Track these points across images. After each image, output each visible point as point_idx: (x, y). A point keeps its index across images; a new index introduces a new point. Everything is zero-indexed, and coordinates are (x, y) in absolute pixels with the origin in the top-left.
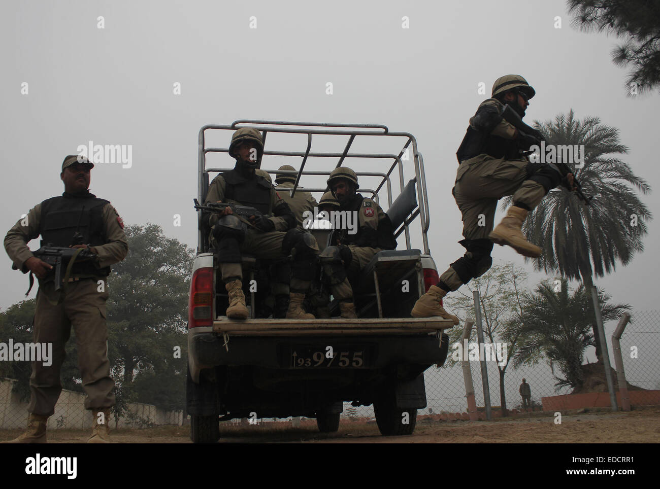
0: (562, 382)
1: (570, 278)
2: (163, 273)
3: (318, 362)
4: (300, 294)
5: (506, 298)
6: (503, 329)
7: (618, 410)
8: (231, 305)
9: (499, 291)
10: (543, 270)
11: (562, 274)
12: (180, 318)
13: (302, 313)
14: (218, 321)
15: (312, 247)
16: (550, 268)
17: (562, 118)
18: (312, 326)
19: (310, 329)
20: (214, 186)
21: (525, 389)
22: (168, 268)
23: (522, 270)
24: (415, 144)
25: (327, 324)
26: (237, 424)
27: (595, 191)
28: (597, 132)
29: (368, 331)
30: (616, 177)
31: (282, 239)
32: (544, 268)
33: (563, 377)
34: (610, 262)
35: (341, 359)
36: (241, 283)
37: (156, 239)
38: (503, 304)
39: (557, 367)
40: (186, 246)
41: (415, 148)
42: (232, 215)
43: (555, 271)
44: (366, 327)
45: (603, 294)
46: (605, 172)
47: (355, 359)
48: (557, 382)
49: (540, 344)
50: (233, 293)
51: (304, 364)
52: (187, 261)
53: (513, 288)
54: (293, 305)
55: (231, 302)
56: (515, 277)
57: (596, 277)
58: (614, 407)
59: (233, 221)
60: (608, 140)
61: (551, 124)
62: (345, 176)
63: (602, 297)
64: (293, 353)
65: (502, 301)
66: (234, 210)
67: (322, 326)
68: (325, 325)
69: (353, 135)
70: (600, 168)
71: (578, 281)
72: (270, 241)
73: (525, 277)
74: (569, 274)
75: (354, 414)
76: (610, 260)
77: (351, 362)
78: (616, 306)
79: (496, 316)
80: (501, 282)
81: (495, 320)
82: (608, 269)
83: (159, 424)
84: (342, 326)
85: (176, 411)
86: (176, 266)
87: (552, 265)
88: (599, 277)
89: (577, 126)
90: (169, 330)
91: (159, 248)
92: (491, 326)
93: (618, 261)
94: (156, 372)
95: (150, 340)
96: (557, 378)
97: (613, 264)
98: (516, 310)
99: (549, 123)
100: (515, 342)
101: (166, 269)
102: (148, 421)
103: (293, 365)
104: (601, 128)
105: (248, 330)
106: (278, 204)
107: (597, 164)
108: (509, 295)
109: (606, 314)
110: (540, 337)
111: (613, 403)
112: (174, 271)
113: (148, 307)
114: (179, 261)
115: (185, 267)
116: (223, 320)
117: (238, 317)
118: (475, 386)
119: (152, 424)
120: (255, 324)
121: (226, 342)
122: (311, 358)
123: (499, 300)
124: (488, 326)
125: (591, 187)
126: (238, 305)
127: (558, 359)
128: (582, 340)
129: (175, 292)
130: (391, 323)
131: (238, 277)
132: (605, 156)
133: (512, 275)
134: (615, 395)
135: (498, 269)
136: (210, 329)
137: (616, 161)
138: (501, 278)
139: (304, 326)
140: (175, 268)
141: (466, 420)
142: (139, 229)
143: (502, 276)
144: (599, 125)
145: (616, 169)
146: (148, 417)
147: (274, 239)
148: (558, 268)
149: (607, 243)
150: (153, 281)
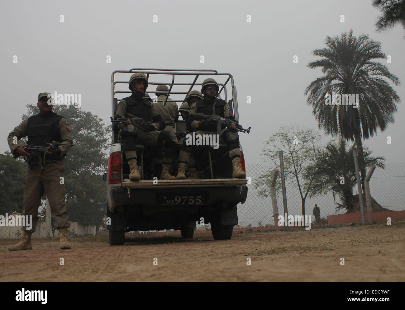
0: (340, 206)
1: (348, 140)
2: (82, 135)
3: (177, 202)
4: (168, 165)
5: (306, 152)
6: (305, 172)
7: (365, 224)
8: (131, 173)
9: (303, 147)
10: (330, 135)
11: (342, 137)
12: (93, 164)
13: (169, 175)
14: (124, 181)
15: (174, 140)
16: (335, 134)
17: (345, 35)
18: (174, 183)
19: (172, 185)
20: (120, 106)
21: (316, 211)
22: (85, 131)
23: (318, 134)
24: (232, 80)
25: (182, 182)
26: (132, 234)
27: (366, 83)
28: (368, 44)
29: (203, 186)
30: (379, 74)
31: (158, 136)
32: (331, 133)
33: (341, 203)
34: (373, 129)
35: (190, 200)
36: (136, 161)
37: (77, 112)
38: (305, 156)
39: (337, 196)
40: (96, 116)
41: (233, 82)
42: (130, 124)
43: (338, 135)
44: (202, 183)
45: (368, 150)
46: (373, 70)
47: (197, 200)
48: (338, 206)
49: (328, 182)
50: (132, 167)
51: (170, 203)
52: (98, 126)
53: (311, 145)
54: (164, 171)
55: (131, 171)
56: (313, 138)
57: (364, 139)
58: (364, 222)
59: (131, 128)
60: (374, 50)
61: (338, 38)
62: (197, 96)
63: (367, 152)
64: (164, 197)
65: (304, 154)
66: (131, 121)
67: (179, 183)
68: (181, 183)
69: (198, 75)
70: (369, 68)
71: (352, 141)
72: (151, 137)
73: (319, 138)
74: (347, 137)
75: (208, 226)
76: (373, 128)
77: (195, 201)
78: (376, 158)
79: (300, 163)
80: (304, 142)
81: (300, 166)
82: (372, 134)
83: (80, 234)
84: (189, 183)
85: (92, 226)
86: (90, 130)
87: (336, 130)
88: (366, 139)
89: (355, 41)
90: (86, 173)
91: (79, 119)
92: (297, 170)
93: (378, 129)
94: (78, 200)
95: (74, 180)
96: (338, 204)
97: (376, 131)
98: (313, 159)
99: (337, 37)
100: (312, 180)
101: (83, 132)
102: (73, 233)
103: (164, 204)
104: (371, 42)
105: (140, 186)
106: (155, 115)
107: (367, 65)
108: (309, 150)
109: (369, 163)
110: (327, 178)
111: (363, 220)
112: (89, 133)
113: (72, 158)
114: (92, 127)
115: (96, 131)
116: (127, 181)
117: (134, 180)
118: (279, 210)
119: (76, 234)
120: (144, 183)
121: (129, 193)
122: (174, 200)
123: (303, 153)
124: (295, 169)
125: (363, 80)
126: (135, 173)
127: (338, 191)
128: (354, 179)
129: (90, 148)
130: (215, 181)
131: (135, 158)
132: (372, 60)
133: (311, 137)
134: (364, 215)
135: (302, 133)
136: (119, 185)
137: (379, 64)
138: (304, 139)
139: (169, 184)
140: (89, 132)
141: (273, 231)
142: (65, 106)
143: (304, 138)
144: (369, 40)
145: (379, 69)
146: (73, 230)
147: (153, 136)
148: (340, 133)
149: (372, 117)
150: (75, 140)
